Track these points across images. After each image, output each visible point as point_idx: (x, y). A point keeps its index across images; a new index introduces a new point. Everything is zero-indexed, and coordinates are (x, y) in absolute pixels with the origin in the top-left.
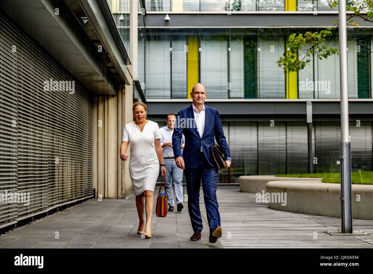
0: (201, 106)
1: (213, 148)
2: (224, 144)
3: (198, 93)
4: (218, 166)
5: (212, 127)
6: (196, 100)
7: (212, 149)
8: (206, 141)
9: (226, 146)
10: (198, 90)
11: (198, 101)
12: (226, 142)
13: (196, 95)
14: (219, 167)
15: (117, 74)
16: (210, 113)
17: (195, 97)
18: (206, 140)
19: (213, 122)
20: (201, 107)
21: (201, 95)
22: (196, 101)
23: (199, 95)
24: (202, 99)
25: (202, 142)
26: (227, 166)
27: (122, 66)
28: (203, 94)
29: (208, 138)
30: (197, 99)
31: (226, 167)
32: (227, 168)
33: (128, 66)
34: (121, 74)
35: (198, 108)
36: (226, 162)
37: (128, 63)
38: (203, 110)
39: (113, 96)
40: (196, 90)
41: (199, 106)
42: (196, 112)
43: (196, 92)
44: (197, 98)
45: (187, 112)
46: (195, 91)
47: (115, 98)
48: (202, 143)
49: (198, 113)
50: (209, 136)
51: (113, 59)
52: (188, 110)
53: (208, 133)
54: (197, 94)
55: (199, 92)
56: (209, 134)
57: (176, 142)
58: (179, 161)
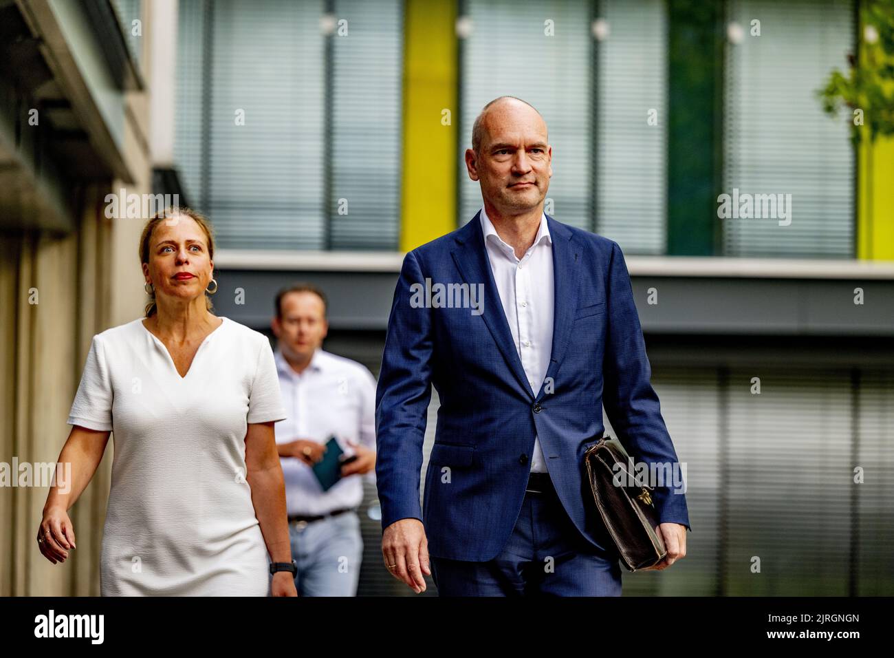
0: (530, 218)
1: (592, 457)
2: (648, 430)
3: (512, 149)
4: (623, 551)
5: (590, 337)
6: (504, 190)
7: (588, 461)
8: (562, 412)
9: (662, 446)
10: (512, 135)
11: (512, 197)
12: (658, 422)
13: (503, 164)
14: (628, 560)
15: (82, 135)
16: (579, 260)
17: (495, 174)
18: (564, 405)
19: (597, 308)
20: (529, 226)
21: (526, 162)
22: (500, 195)
23: (516, 163)
24: (536, 184)
25: (541, 417)
26: (670, 556)
27: (104, 99)
28: (540, 155)
29: (571, 396)
30: (509, 186)
31: (665, 560)
32: (672, 561)
33: (132, 99)
34: (97, 138)
35: (514, 233)
36: (662, 532)
37: (130, 82)
38: (540, 244)
39: (58, 236)
40: (499, 134)
41: (520, 222)
42: (503, 254)
43: (500, 146)
44: (506, 178)
45: (452, 254)
46: (490, 139)
47: (68, 247)
48: (544, 423)
49: (514, 261)
50: (576, 386)
51: (64, 64)
52: (454, 245)
53: (569, 368)
54: (507, 157)
55: (516, 143)
56: (578, 373)
57: (393, 431)
58: (397, 544)
